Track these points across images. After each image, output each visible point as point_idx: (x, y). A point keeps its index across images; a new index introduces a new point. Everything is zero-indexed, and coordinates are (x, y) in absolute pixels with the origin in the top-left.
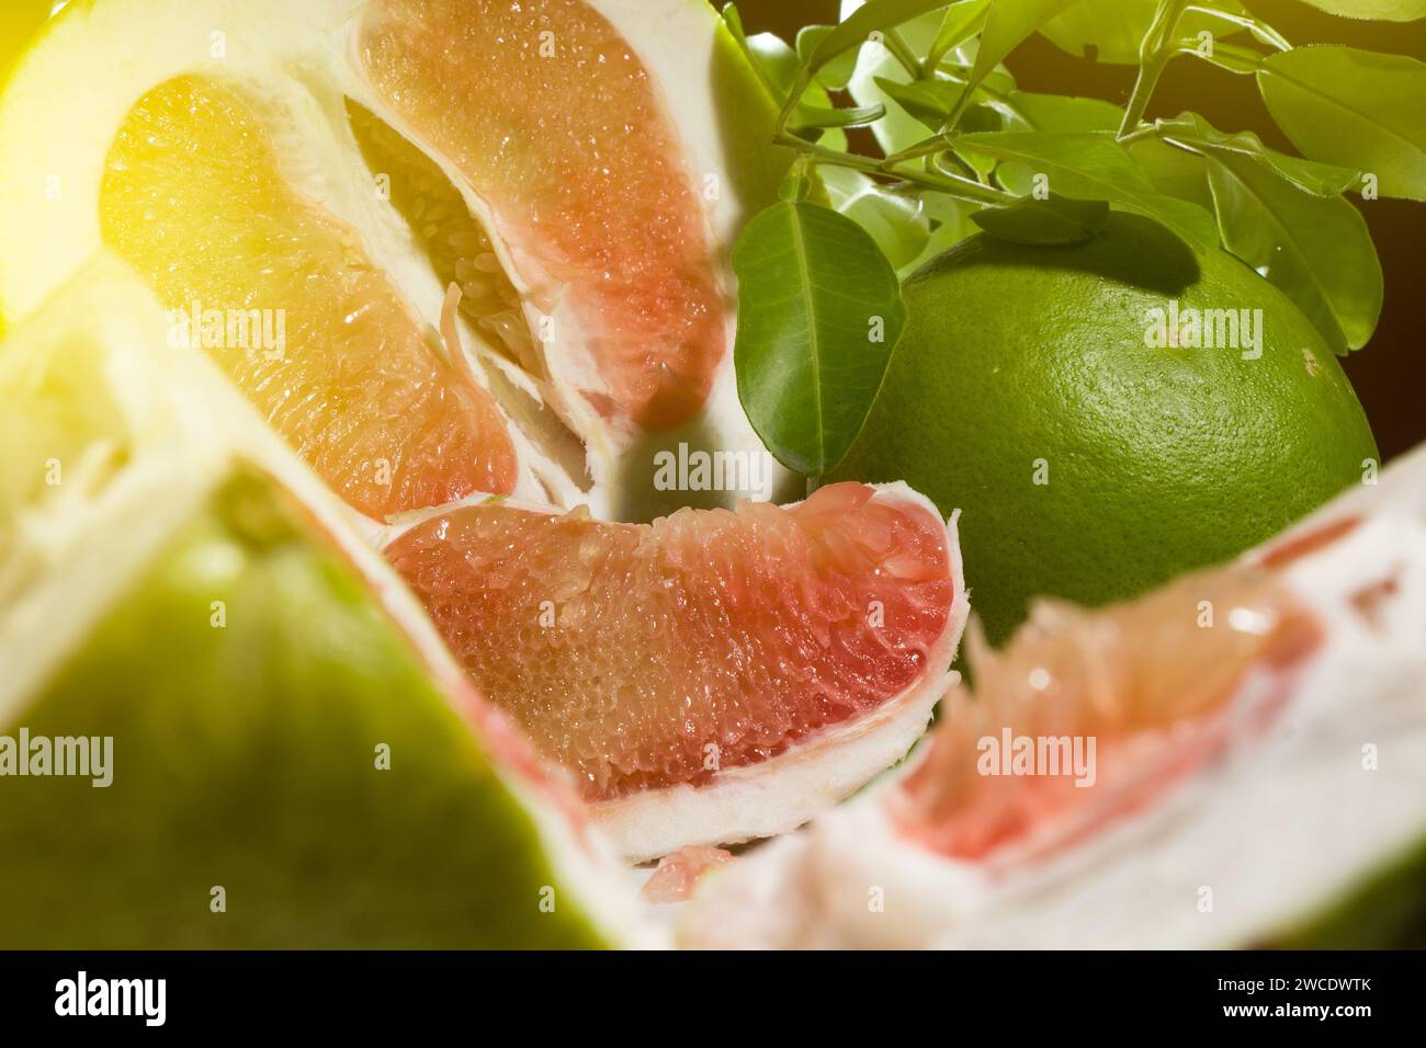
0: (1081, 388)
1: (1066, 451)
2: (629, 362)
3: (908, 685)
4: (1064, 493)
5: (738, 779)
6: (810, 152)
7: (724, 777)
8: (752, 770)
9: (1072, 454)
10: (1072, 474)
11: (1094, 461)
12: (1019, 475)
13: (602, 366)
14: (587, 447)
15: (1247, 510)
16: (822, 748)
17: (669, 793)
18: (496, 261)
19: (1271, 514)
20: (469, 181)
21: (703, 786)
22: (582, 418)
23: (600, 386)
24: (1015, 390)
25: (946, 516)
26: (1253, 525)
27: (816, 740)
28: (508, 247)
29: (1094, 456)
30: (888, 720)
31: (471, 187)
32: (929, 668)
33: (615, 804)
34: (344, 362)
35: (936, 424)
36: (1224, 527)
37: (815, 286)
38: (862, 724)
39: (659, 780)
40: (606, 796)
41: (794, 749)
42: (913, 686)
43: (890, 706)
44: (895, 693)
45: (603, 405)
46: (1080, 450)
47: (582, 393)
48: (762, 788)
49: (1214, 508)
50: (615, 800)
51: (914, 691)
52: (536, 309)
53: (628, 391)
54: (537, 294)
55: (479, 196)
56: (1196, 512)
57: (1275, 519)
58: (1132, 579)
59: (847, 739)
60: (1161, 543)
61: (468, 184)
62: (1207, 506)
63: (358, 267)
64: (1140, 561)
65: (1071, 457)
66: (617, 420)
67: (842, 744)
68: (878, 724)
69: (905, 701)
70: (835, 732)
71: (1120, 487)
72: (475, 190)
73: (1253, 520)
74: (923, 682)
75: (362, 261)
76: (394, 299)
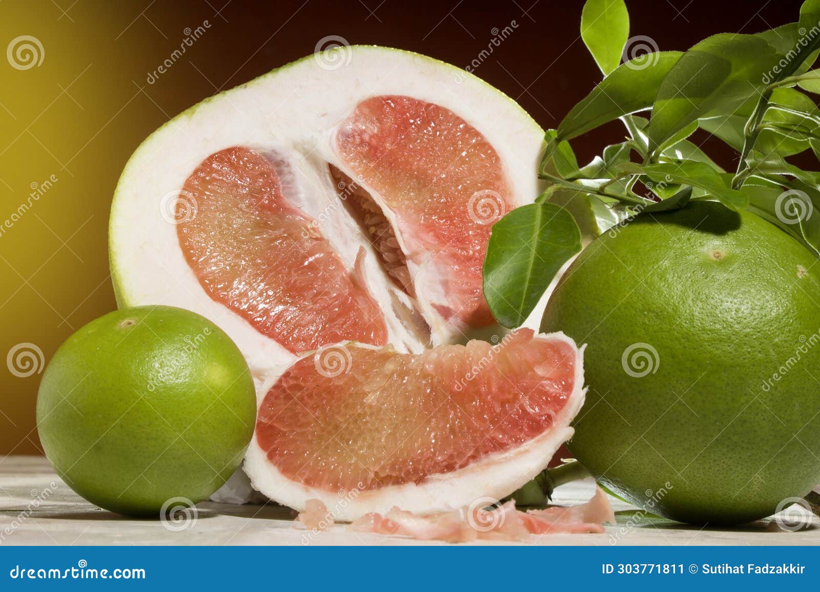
0: (656, 278)
1: (642, 311)
2: (464, 292)
3: (541, 433)
4: (639, 333)
5: (440, 480)
6: (559, 183)
7: (432, 479)
8: (449, 475)
9: (646, 313)
10: (644, 323)
11: (657, 316)
12: (617, 325)
13: (447, 293)
14: (431, 331)
15: (745, 344)
16: (488, 465)
17: (402, 487)
18: (397, 242)
19: (760, 347)
20: (386, 202)
21: (421, 484)
22: (431, 316)
23: (445, 303)
24: (620, 281)
25: (579, 347)
26: (749, 353)
27: (484, 460)
28: (401, 233)
29: (658, 314)
30: (527, 451)
31: (387, 205)
32: (554, 424)
33: (374, 492)
34: (295, 281)
35: (580, 302)
36: (731, 353)
37: (540, 240)
38: (512, 452)
39: (398, 481)
40: (369, 488)
41: (472, 465)
42: (544, 434)
43: (529, 444)
44: (533, 437)
45: (445, 312)
46: (650, 311)
47: (433, 305)
48: (452, 485)
49: (725, 342)
50: (375, 490)
51: (544, 436)
52: (414, 263)
53: (461, 306)
54: (415, 255)
55: (391, 209)
56: (714, 344)
57: (763, 349)
58: (677, 381)
59: (502, 460)
60: (693, 361)
61: (385, 203)
62: (721, 341)
63: (317, 239)
64: (681, 370)
65: (645, 314)
66: (451, 319)
67: (499, 463)
68: (521, 453)
69: (538, 441)
70: (495, 456)
71: (670, 330)
72: (388, 206)
73: (749, 350)
74: (550, 432)
75: (319, 236)
76: (333, 254)
